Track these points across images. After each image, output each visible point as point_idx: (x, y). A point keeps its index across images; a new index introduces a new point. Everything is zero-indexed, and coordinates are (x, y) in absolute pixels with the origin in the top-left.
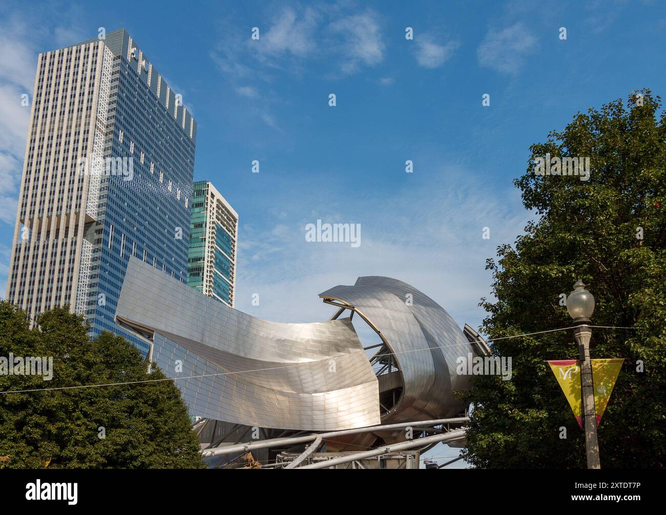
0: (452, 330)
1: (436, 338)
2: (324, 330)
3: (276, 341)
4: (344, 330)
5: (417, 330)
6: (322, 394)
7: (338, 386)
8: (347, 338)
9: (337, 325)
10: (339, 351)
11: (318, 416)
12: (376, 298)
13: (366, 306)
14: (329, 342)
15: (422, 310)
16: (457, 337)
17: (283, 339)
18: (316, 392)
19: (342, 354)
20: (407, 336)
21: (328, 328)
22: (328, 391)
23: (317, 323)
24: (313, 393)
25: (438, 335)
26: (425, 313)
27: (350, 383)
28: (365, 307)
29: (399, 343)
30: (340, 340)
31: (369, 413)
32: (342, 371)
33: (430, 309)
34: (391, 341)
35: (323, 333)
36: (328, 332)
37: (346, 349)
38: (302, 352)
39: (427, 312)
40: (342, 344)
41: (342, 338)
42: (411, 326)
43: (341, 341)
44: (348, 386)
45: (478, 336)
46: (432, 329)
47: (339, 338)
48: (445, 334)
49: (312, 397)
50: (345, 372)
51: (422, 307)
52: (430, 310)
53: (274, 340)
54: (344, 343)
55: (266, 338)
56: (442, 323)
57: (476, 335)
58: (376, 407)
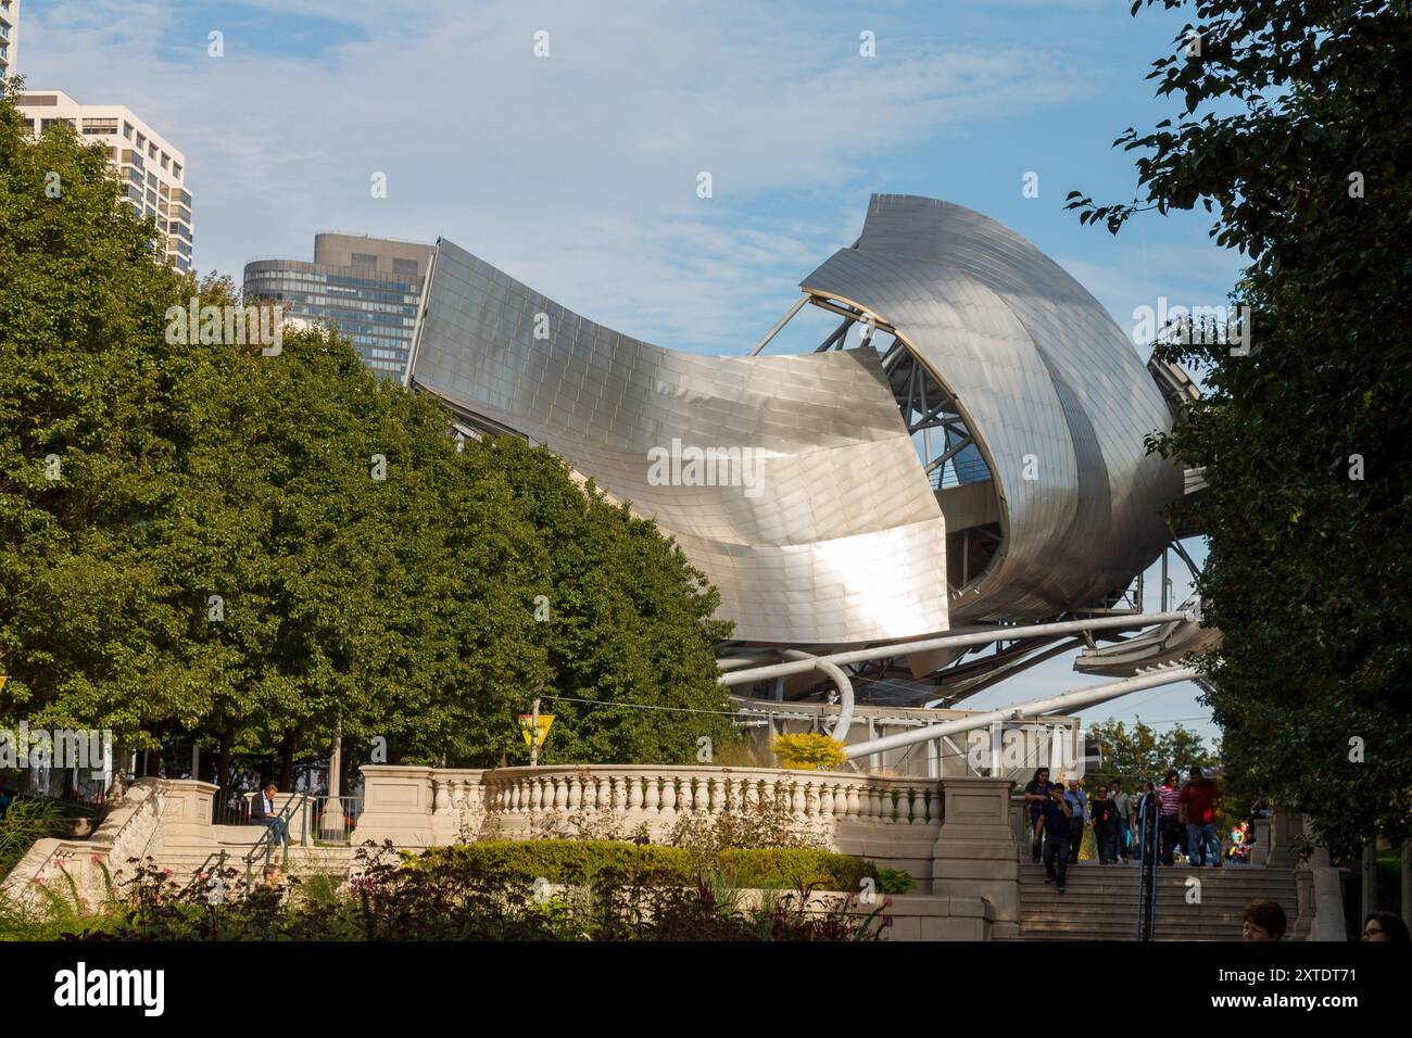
0: (1122, 368)
1: (1082, 393)
2: (808, 375)
3: (691, 403)
4: (860, 379)
5: (1043, 386)
6: (804, 547)
7: (844, 527)
8: (865, 400)
9: (843, 365)
10: (844, 433)
11: (800, 605)
12: (946, 300)
13: (923, 325)
14: (820, 410)
15: (1047, 314)
16: (1135, 390)
17: (707, 397)
18: (790, 541)
19: (850, 440)
20: (1019, 402)
21: (818, 371)
22: (819, 539)
23: (791, 357)
24: (785, 545)
25: (1088, 384)
26: (1056, 323)
27: (872, 522)
28: (919, 326)
29: (1000, 425)
30: (847, 404)
31: (920, 601)
32: (852, 489)
33: (1066, 309)
34: (983, 420)
35: (807, 383)
36: (818, 383)
37: (863, 427)
38: (750, 432)
39: (1061, 320)
40: (852, 416)
41: (853, 399)
42: (1029, 375)
43: (853, 407)
44: (869, 528)
45: (1189, 382)
46: (1073, 372)
47: (845, 398)
48: (1104, 379)
49: (783, 554)
50: (859, 491)
51: (1048, 304)
52: (1069, 312)
53: (688, 400)
54: (860, 414)
55: (670, 396)
56: (1099, 350)
57: (1184, 380)
58: (938, 586)
